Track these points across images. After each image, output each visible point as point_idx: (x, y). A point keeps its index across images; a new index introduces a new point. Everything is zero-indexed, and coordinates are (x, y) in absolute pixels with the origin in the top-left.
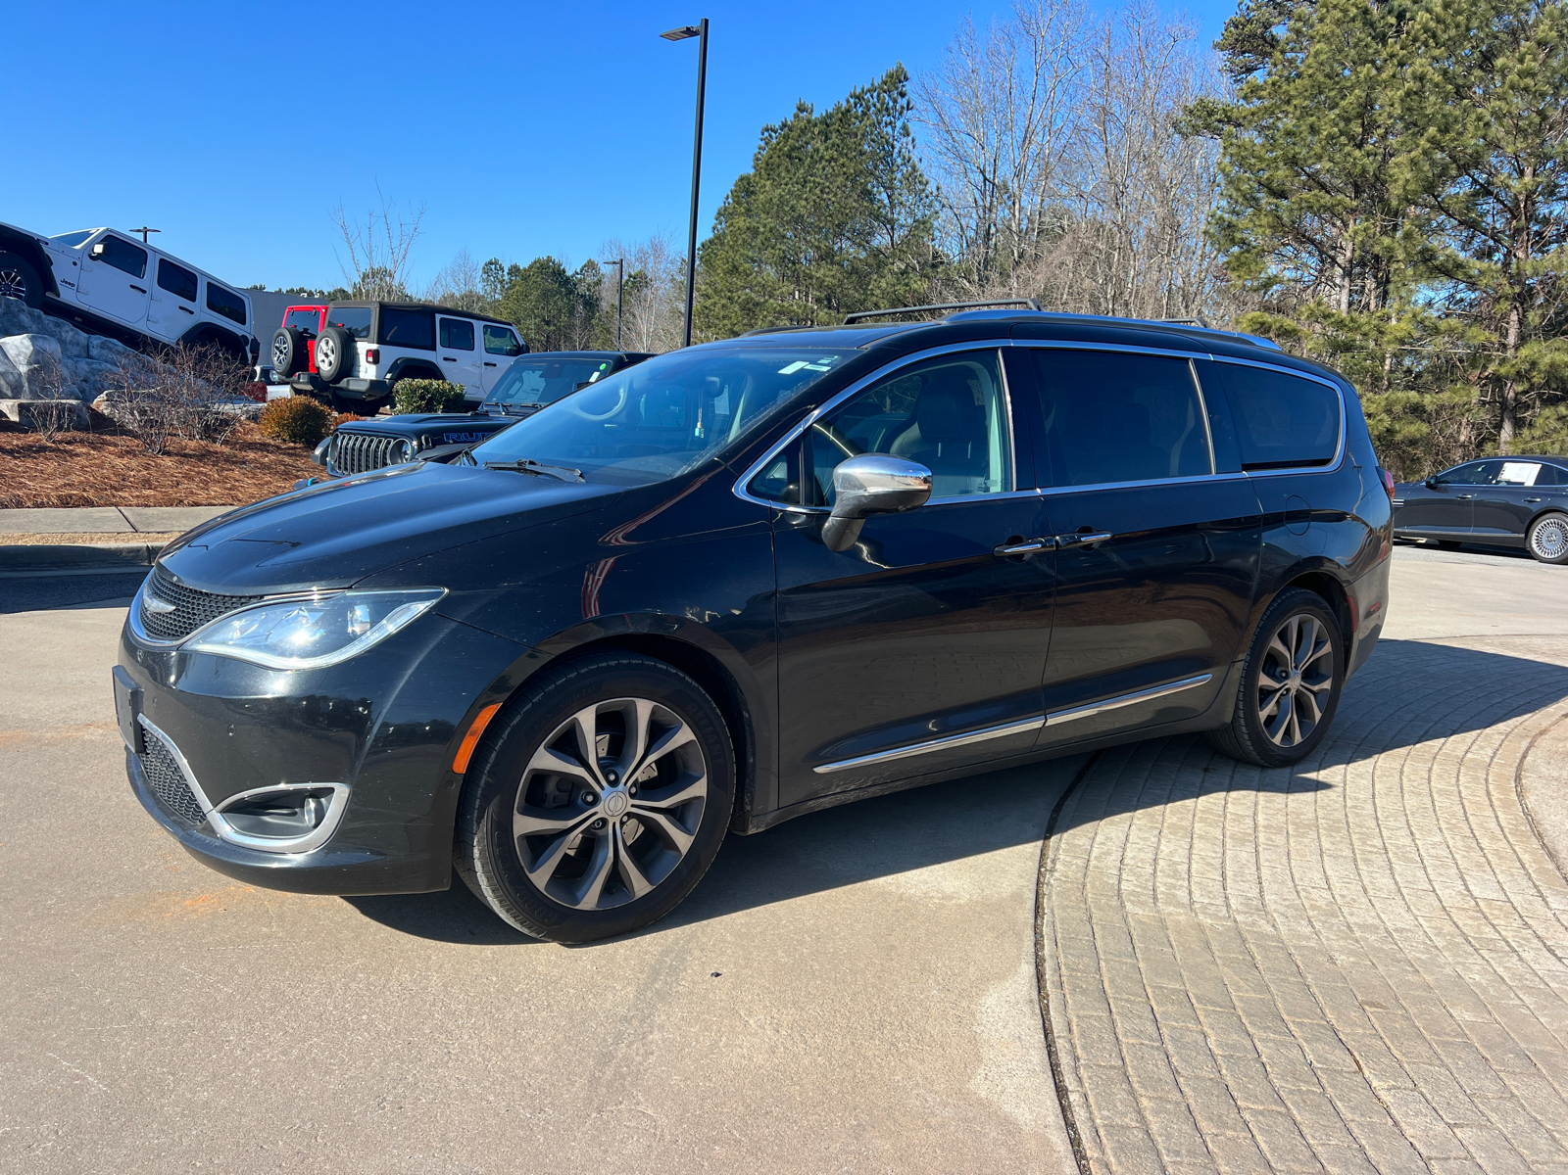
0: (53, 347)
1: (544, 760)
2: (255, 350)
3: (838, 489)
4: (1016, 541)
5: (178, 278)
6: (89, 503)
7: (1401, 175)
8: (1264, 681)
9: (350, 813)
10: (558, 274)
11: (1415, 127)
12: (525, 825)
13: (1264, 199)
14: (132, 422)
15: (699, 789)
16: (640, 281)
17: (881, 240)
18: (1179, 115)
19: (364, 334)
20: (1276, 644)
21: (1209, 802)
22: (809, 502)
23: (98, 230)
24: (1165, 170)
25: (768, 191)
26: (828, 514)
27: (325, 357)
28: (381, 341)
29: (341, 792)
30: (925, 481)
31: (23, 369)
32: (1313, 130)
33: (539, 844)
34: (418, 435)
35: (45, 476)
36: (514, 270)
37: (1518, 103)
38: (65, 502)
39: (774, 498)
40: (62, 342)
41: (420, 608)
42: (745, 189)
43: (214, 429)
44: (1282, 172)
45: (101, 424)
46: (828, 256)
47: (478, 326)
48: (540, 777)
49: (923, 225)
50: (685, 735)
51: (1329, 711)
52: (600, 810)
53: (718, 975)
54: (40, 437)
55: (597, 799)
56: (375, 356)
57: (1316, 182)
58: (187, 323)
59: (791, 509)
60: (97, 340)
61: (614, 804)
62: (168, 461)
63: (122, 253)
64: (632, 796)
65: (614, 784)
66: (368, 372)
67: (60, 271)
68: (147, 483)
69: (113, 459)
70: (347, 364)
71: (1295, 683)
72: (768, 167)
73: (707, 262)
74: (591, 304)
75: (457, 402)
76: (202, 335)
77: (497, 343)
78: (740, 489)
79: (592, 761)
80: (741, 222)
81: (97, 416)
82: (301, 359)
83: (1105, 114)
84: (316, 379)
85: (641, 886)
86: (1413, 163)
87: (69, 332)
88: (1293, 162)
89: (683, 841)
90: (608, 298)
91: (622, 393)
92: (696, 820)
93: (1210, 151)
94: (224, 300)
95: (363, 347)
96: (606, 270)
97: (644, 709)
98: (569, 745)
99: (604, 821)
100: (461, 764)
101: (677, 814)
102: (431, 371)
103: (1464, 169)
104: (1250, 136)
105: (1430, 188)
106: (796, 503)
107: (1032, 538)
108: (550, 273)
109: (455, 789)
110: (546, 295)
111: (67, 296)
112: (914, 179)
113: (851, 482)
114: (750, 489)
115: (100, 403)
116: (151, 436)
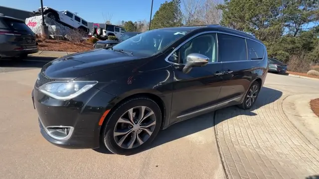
0: (59, 27)
1: (121, 120)
2: (89, 30)
3: (187, 60)
4: (218, 72)
5: (78, 19)
6: (62, 51)
7: (247, 16)
8: (248, 96)
9: (74, 133)
10: (132, 23)
11: (250, 10)
12: (116, 134)
13: (228, 18)
14: (70, 39)
15: (154, 123)
16: (143, 25)
17: (175, 21)
18: (217, 6)
19: (104, 29)
20: (251, 90)
21: (238, 117)
22: (180, 63)
23: (65, 11)
24: (214, 14)
25: (160, 13)
26: (184, 66)
27: (98, 32)
28: (106, 30)
29: (72, 129)
30: (207, 60)
31: (55, 30)
32: (236, 9)
33: (119, 137)
34: (108, 43)
35: (57, 46)
36: (126, 22)
37: (265, 7)
38: (59, 51)
39: (172, 61)
40: (61, 27)
41: (91, 86)
42: (158, 13)
43: (82, 41)
44: (231, 15)
45: (65, 39)
46: (168, 23)
47: (120, 29)
48: (120, 124)
49: (181, 19)
50: (152, 113)
51: (255, 100)
52: (133, 129)
53: (157, 166)
54: (56, 41)
55: (132, 127)
56: (105, 32)
57: (235, 16)
58: (79, 26)
59: (175, 64)
60: (66, 27)
61: (137, 128)
62: (75, 45)
63: (69, 14)
64: (140, 125)
65: (136, 124)
66: (104, 34)
67: (60, 16)
68: (71, 48)
69: (67, 45)
70: (101, 33)
71: (252, 96)
72: (161, 10)
73: (152, 23)
74: (136, 28)
75: (117, 39)
76: (81, 27)
77: (122, 31)
78: (166, 60)
79: (132, 119)
80: (157, 17)
81: (65, 38)
82: (95, 32)
83: (207, 5)
84: (97, 35)
85: (141, 142)
86: (249, 15)
87: (62, 26)
88: (232, 14)
89: (150, 133)
90: (138, 27)
91: (141, 38)
92: (153, 129)
93: (221, 12)
94: (84, 22)
95: (104, 31)
96: (138, 23)
97: (143, 108)
98: (127, 117)
99: (134, 131)
100: (101, 124)
101: (149, 128)
102: (113, 35)
103: (255, 16)
104: (227, 10)
105: (250, 19)
106: (177, 63)
107: (220, 72)
108: (131, 23)
109: (99, 129)
110: (130, 26)
111: (61, 20)
112: (180, 13)
113: (190, 59)
114: (169, 59)
115: (66, 36)
116: (73, 42)
